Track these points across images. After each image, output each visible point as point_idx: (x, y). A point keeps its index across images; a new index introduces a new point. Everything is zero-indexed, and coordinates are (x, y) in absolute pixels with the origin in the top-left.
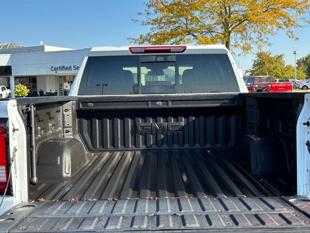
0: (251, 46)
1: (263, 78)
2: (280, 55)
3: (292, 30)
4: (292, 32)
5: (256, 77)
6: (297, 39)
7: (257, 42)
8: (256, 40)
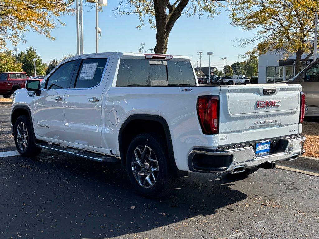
0: (6, 42)
1: (17, 74)
2: (9, 51)
3: (48, 30)
4: (48, 33)
5: (10, 73)
6: (54, 39)
7: (11, 38)
8: (11, 36)
